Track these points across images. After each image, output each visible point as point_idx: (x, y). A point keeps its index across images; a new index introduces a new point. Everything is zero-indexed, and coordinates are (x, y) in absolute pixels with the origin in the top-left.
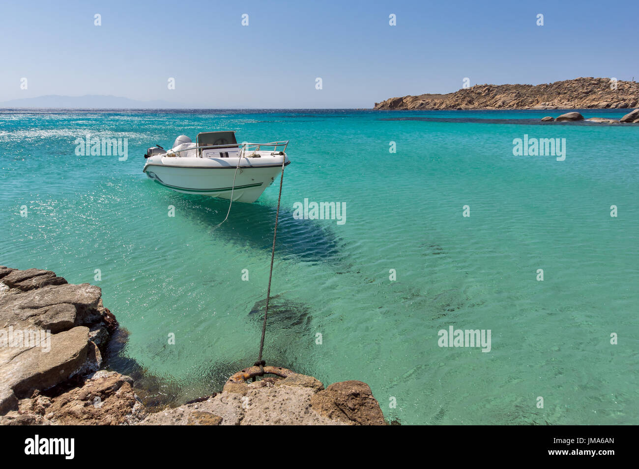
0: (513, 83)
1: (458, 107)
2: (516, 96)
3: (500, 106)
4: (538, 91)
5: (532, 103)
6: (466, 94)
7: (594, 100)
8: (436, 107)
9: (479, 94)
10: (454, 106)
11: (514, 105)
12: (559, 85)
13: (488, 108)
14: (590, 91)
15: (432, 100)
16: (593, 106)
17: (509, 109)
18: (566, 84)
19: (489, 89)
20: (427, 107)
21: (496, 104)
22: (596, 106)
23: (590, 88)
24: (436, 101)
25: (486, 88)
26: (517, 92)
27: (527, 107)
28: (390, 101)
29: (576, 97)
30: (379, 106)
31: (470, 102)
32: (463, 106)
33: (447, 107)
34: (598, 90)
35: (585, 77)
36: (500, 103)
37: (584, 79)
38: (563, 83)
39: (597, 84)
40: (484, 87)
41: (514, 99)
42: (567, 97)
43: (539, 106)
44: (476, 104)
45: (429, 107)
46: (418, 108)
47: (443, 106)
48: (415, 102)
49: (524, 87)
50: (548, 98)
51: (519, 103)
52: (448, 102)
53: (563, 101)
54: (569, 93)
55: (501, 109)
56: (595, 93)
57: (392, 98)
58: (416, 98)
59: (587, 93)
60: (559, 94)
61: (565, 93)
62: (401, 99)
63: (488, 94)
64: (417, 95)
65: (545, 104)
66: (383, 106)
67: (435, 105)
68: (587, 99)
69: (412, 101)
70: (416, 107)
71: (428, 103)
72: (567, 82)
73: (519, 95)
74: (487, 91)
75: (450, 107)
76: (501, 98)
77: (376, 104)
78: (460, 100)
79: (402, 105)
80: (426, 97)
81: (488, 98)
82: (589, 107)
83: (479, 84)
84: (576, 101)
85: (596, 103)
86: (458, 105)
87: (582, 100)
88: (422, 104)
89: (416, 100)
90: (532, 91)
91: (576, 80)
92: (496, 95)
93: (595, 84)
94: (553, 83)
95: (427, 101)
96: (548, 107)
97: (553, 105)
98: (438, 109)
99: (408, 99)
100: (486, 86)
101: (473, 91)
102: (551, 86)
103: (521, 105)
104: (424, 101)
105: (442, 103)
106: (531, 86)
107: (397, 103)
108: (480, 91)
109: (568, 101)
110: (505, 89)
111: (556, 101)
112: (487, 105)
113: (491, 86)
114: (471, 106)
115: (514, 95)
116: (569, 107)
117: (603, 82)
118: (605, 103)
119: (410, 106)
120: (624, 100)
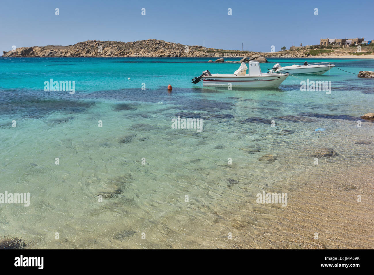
1: (81, 55)
2: (117, 49)
3: (109, 55)
4: (130, 46)
5: (128, 53)
6: (83, 45)
7: (161, 52)
8: (63, 55)
9: (93, 46)
10: (77, 55)
11: (118, 54)
12: (140, 43)
13: (102, 56)
14: (158, 47)
15: (59, 50)
16: (162, 56)
17: (116, 57)
18: (144, 43)
20: (55, 55)
21: (107, 53)
22: (164, 56)
23: (157, 45)
24: (61, 50)
25: (97, 43)
26: (118, 46)
27: (126, 56)
29: (151, 51)
30: (8, 55)
31: (88, 52)
32: (84, 54)
33: (71, 55)
34: (161, 47)
35: (152, 39)
36: (109, 53)
37: (152, 40)
38: (142, 42)
39: (160, 43)
40: (94, 42)
41: (117, 50)
42: (147, 50)
43: (133, 55)
44: (93, 53)
45: (58, 55)
46: (48, 56)
47: (68, 55)
48: (44, 51)
49: (119, 43)
50: (137, 50)
51: (121, 53)
52: (71, 52)
53: (145, 52)
54: (147, 48)
55: (111, 57)
56: (160, 48)
58: (43, 49)
59: (156, 48)
60: (142, 48)
61: (145, 48)
62: (31, 49)
64: (43, 46)
65: (136, 54)
66: (12, 54)
67: (61, 53)
68: (158, 52)
69: (41, 51)
70: (46, 55)
71: (55, 52)
72: (144, 41)
73: (119, 49)
74: (97, 45)
75: (74, 55)
76: (108, 50)
77: (5, 53)
78: (81, 51)
79: (33, 53)
80: (52, 47)
82: (160, 56)
83: (91, 40)
85: (163, 54)
86: (80, 54)
87: (155, 52)
88: (51, 53)
89: (44, 50)
90: (126, 46)
91: (148, 41)
92: (104, 48)
93: (158, 43)
94: (135, 41)
95: (54, 51)
96: (139, 56)
97: (141, 55)
98: (65, 57)
99: (37, 48)
101: (87, 45)
102: (135, 43)
103: (123, 55)
104: (52, 50)
105: (67, 52)
106: (124, 43)
107: (27, 52)
108: (93, 45)
109: (148, 53)
110: (109, 44)
111: (142, 52)
112: (101, 54)
113: (99, 42)
116: (150, 56)
117: (162, 42)
118: (168, 54)
119: (40, 54)
120: (175, 53)
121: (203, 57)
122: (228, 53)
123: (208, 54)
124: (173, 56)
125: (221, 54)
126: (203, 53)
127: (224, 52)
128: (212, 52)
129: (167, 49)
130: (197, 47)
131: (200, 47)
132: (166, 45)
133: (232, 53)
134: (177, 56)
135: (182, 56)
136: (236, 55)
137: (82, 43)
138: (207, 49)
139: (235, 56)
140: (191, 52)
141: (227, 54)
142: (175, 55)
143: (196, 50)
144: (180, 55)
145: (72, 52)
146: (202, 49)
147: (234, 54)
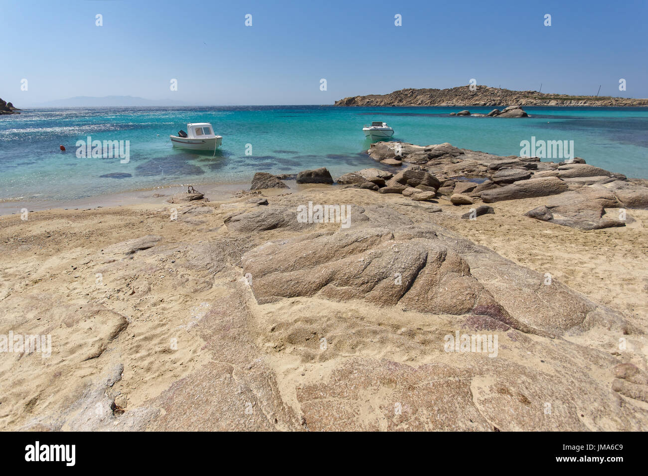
0: (428, 88)
1: (393, 104)
3: (420, 104)
4: (444, 94)
5: (439, 101)
6: (397, 94)
7: (477, 100)
8: (378, 104)
9: (406, 95)
10: (390, 104)
11: (428, 103)
12: (456, 89)
13: (412, 105)
14: (475, 94)
15: (375, 99)
16: (476, 104)
17: (425, 106)
18: (461, 89)
19: (413, 91)
20: (372, 104)
21: (417, 102)
22: (478, 104)
24: (378, 100)
25: (411, 91)
26: (431, 94)
27: (436, 105)
28: (346, 100)
29: (466, 98)
30: (338, 104)
31: (400, 101)
32: (396, 103)
33: (385, 104)
34: (480, 93)
36: (419, 102)
38: (459, 88)
39: (479, 89)
41: (428, 99)
42: (461, 98)
43: (444, 104)
44: (404, 102)
45: (374, 104)
46: (365, 105)
47: (383, 103)
48: (363, 100)
49: (434, 90)
50: (450, 98)
51: (432, 101)
53: (458, 100)
54: (462, 95)
55: (420, 106)
56: (478, 95)
57: (347, 98)
58: (364, 98)
60: (456, 95)
61: (460, 95)
62: (354, 98)
63: (412, 95)
64: (364, 95)
65: (447, 103)
66: (340, 104)
67: (377, 102)
68: (473, 99)
69: (361, 100)
71: (372, 101)
72: (461, 87)
73: (431, 97)
74: (411, 93)
75: (387, 104)
76: (420, 98)
77: (336, 102)
78: (394, 99)
79: (354, 103)
80: (371, 97)
81: (412, 98)
82: (474, 105)
83: (406, 88)
84: (466, 100)
85: (478, 102)
86: (393, 103)
87: (470, 100)
88: (368, 102)
90: (439, 94)
92: (417, 96)
94: (452, 88)
96: (450, 104)
97: (452, 103)
98: (379, 106)
99: (358, 98)
100: (411, 89)
101: (402, 93)
102: (451, 90)
103: (433, 103)
104: (369, 100)
105: (382, 101)
106: (439, 90)
107: (351, 101)
108: (407, 93)
109: (462, 101)
110: (423, 92)
111: (454, 100)
112: (412, 103)
113: (414, 90)
114: (401, 104)
115: (429, 96)
116: (462, 105)
117: (482, 88)
118: (483, 103)
119: (360, 103)
120: (494, 100)
121: (530, 105)
122: (571, 99)
123: (539, 101)
124: (490, 104)
125: (560, 101)
126: (532, 101)
127: (565, 99)
128: (546, 99)
129: (486, 96)
130: (529, 92)
131: (533, 93)
132: (488, 90)
133: (579, 99)
134: (495, 104)
135: (502, 104)
136: (585, 103)
137: (397, 92)
138: (542, 95)
139: (582, 104)
140: (516, 99)
141: (569, 102)
142: (493, 102)
143: (525, 96)
144: (500, 104)
145: (386, 101)
146: (535, 95)
147: (580, 102)
